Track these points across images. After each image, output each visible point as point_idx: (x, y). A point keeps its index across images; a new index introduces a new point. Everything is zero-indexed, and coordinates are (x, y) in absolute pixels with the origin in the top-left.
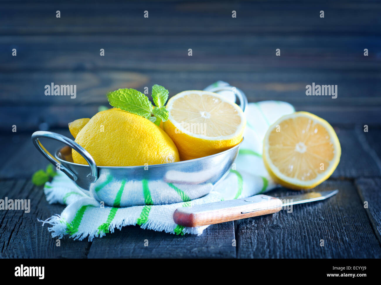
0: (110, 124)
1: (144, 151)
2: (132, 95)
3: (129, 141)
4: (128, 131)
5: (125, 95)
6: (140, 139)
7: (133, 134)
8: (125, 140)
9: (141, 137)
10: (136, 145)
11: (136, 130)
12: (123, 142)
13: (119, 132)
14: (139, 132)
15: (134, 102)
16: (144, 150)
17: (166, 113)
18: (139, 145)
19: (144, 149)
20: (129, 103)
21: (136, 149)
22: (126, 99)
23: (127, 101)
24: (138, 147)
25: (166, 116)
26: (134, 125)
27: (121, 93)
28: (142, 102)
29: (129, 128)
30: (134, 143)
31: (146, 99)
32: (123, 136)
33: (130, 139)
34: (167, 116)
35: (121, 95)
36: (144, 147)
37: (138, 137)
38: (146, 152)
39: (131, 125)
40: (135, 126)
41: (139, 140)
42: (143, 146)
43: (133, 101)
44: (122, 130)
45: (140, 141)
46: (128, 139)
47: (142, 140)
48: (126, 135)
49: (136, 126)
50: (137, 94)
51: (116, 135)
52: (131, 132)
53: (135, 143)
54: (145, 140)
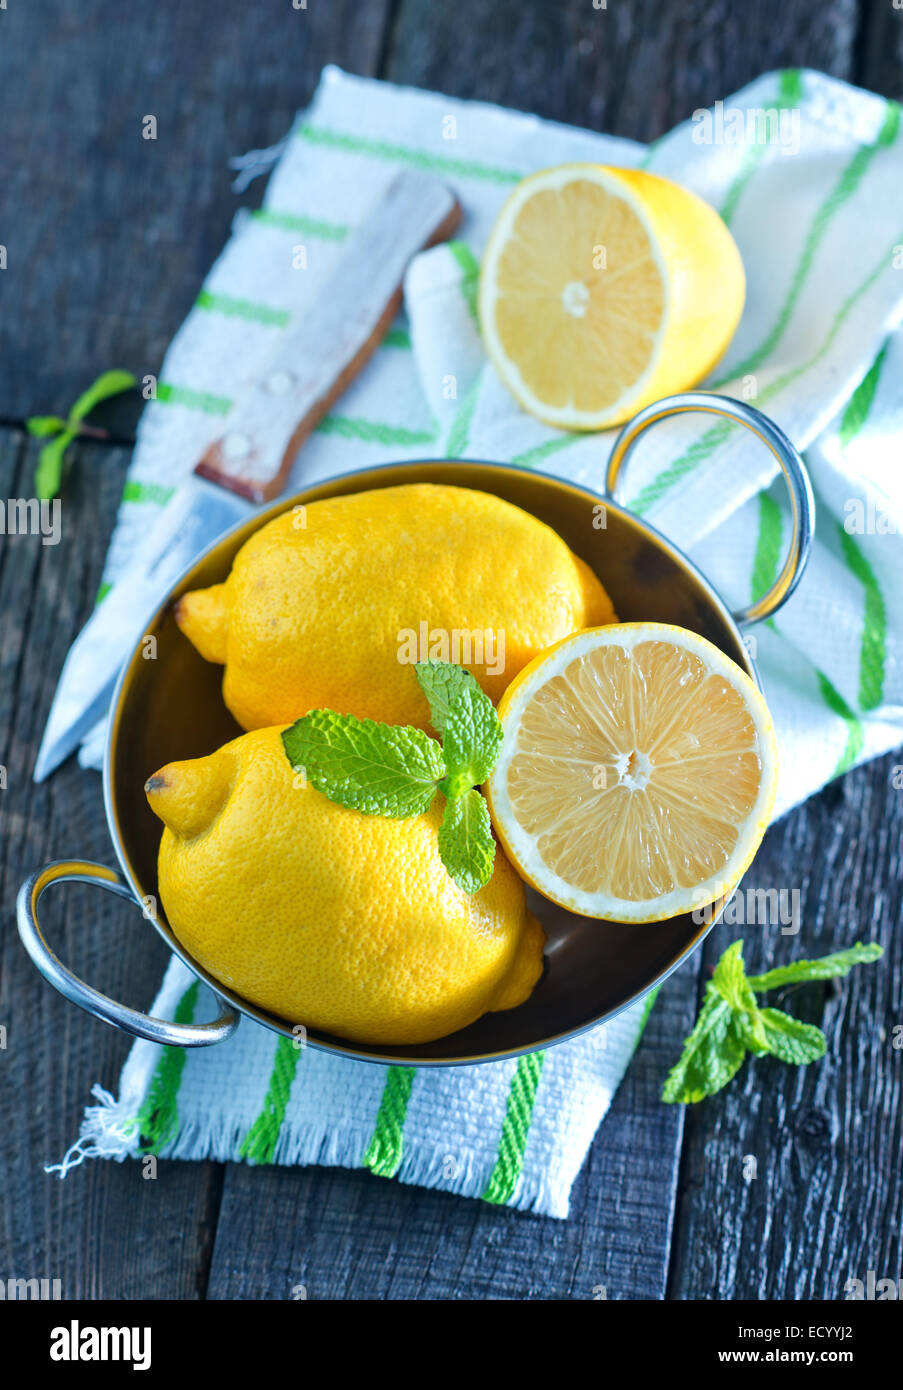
0: (285, 899)
1: (396, 994)
2: (370, 735)
3: (348, 969)
4: (348, 931)
5: (346, 729)
6: (385, 955)
7: (362, 940)
8: (333, 964)
9: (389, 949)
10: (371, 980)
11: (375, 927)
12: (326, 970)
13: (316, 935)
14: (383, 930)
15: (378, 757)
16: (397, 990)
17: (483, 852)
18: (382, 977)
19: (399, 986)
20: (360, 756)
21: (372, 991)
22: (348, 742)
23: (352, 750)
24: (379, 985)
25: (482, 866)
26: (367, 908)
27: (333, 721)
28: (407, 758)
29: (350, 919)
30: (365, 972)
31: (420, 744)
32: (328, 949)
33: (351, 962)
34: (485, 868)
35: (332, 728)
36: (399, 981)
37: (379, 949)
38: (404, 995)
39: (358, 908)
40: (370, 910)
41: (382, 961)
42: (396, 979)
43: (375, 752)
44: (326, 929)
45: (386, 965)
46: (344, 961)
47: (394, 961)
48: (338, 947)
49: (375, 911)
50: (390, 735)
51: (304, 947)
52: (357, 936)
53: (368, 971)
54: (403, 957)
